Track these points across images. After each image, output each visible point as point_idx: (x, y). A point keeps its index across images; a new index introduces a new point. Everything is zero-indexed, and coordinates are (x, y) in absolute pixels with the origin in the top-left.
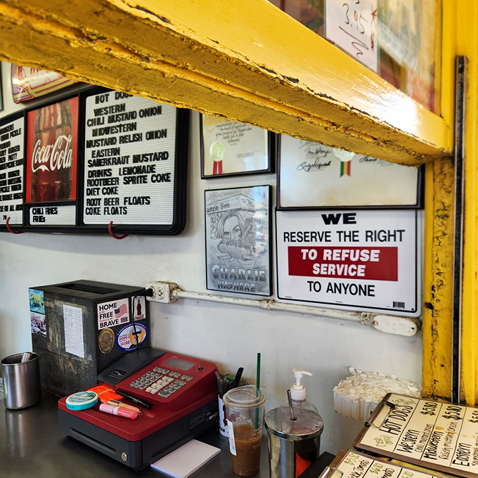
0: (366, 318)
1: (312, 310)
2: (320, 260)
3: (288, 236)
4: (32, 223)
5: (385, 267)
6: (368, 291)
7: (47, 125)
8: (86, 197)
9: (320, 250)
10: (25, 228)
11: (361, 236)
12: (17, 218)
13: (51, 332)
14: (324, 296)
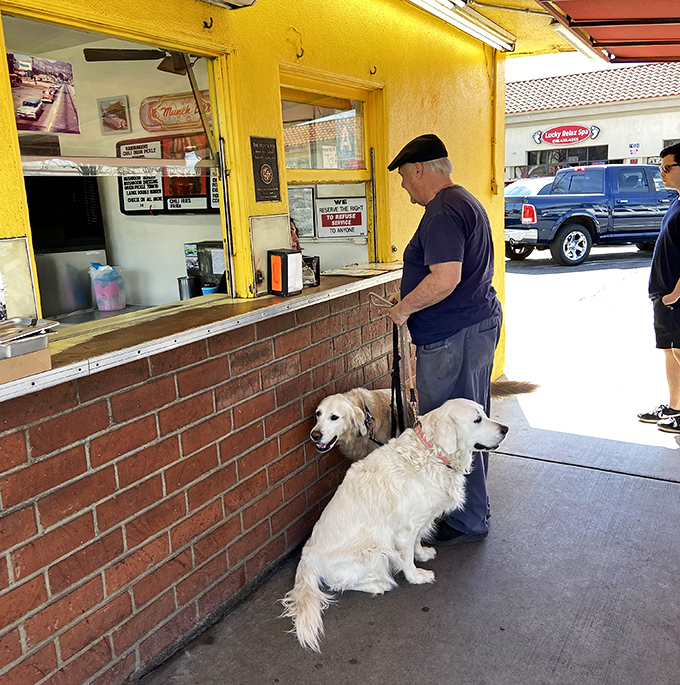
0: (350, 240)
1: (333, 240)
2: (334, 219)
3: (322, 210)
4: (169, 208)
5: (357, 221)
6: (352, 230)
7: (179, 149)
8: (212, 193)
9: (334, 215)
10: (165, 211)
11: (349, 209)
12: (159, 205)
13: (202, 265)
14: (338, 234)
